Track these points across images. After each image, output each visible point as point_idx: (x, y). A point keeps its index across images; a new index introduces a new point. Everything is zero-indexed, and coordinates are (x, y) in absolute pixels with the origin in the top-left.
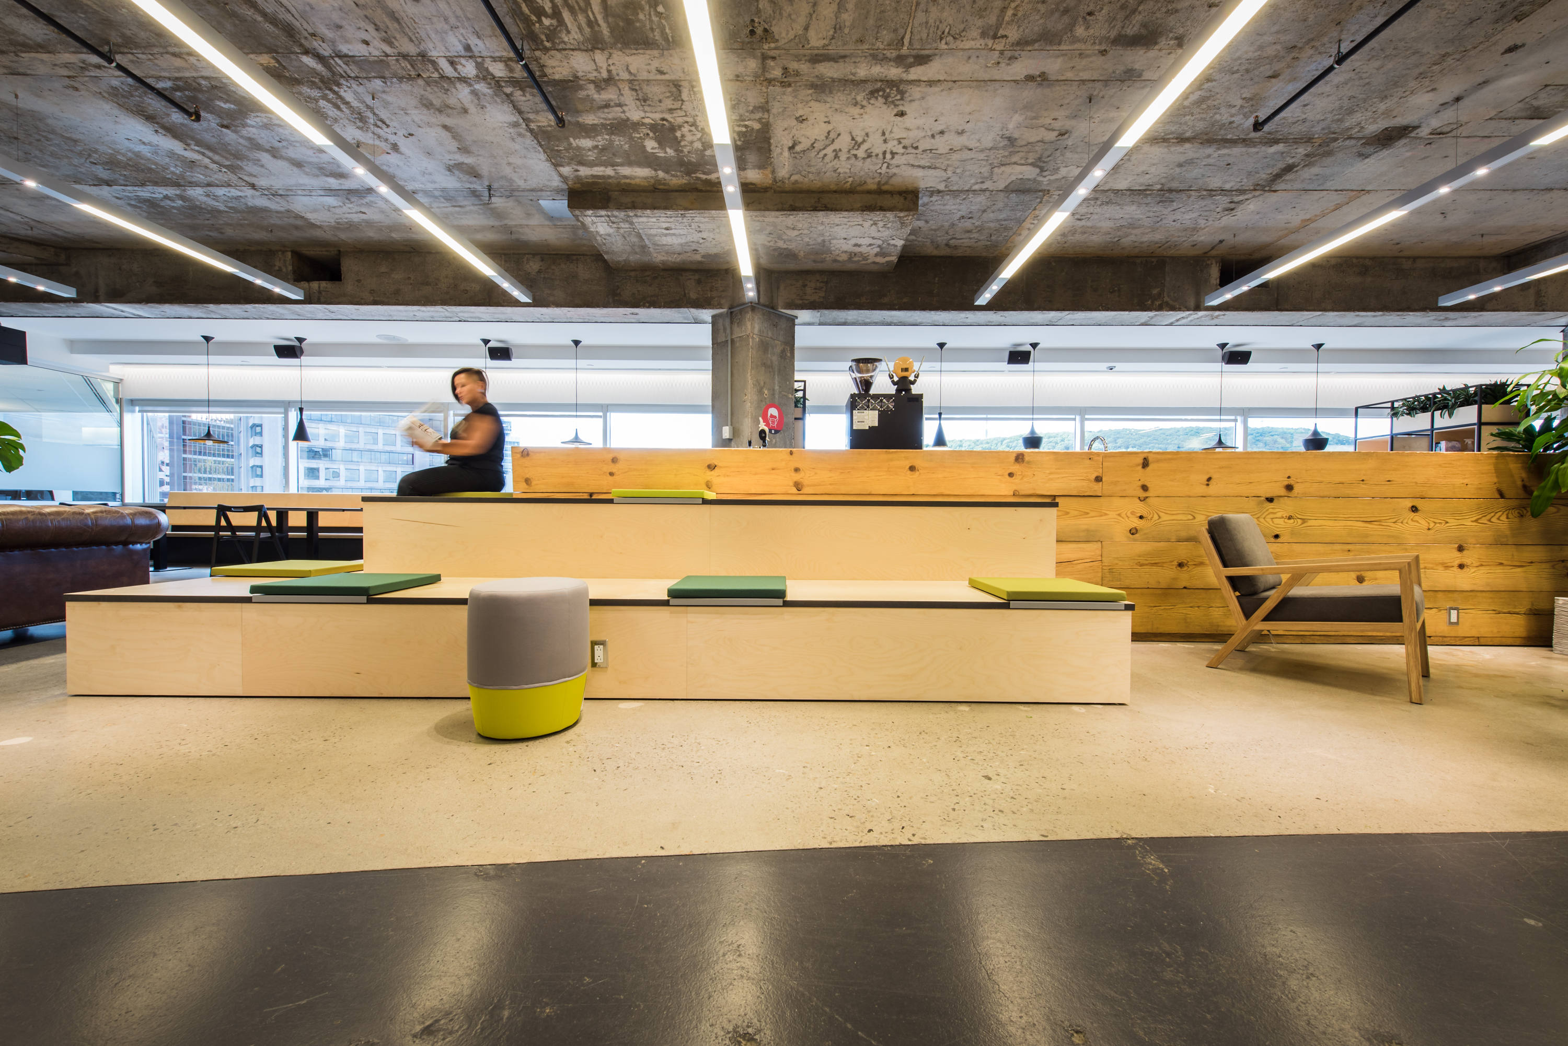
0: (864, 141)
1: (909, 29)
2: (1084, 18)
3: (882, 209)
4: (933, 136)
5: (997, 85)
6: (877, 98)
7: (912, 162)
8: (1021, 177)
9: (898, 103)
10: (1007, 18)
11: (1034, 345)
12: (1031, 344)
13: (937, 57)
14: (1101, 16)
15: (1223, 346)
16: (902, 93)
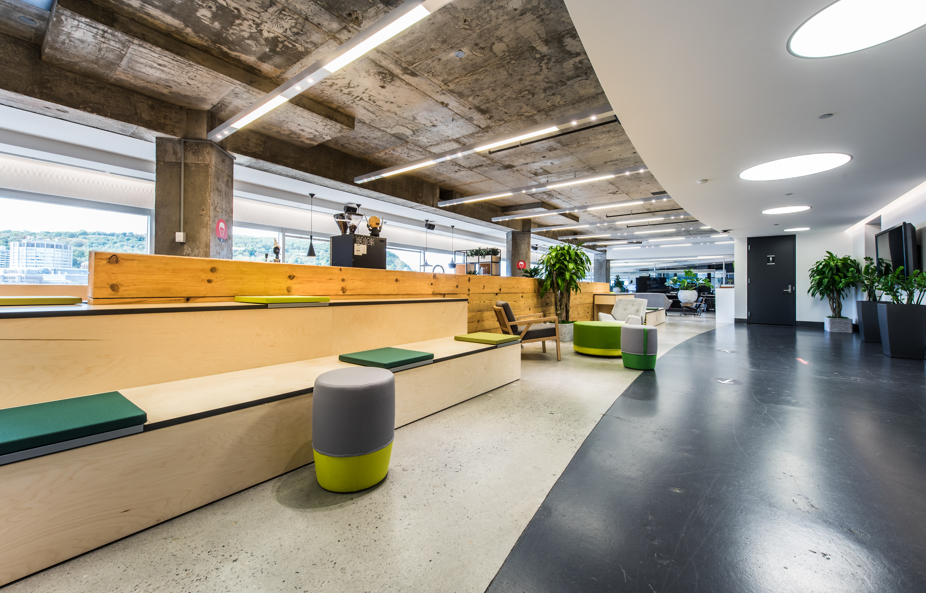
0: (354, 87)
1: (421, 62)
2: (475, 96)
3: (336, 120)
4: (387, 102)
5: (430, 99)
6: (379, 75)
7: (366, 107)
8: (404, 133)
9: (386, 82)
10: (455, 81)
11: (359, 206)
12: (357, 205)
13: (420, 77)
14: (480, 98)
15: (427, 221)
16: (392, 80)
